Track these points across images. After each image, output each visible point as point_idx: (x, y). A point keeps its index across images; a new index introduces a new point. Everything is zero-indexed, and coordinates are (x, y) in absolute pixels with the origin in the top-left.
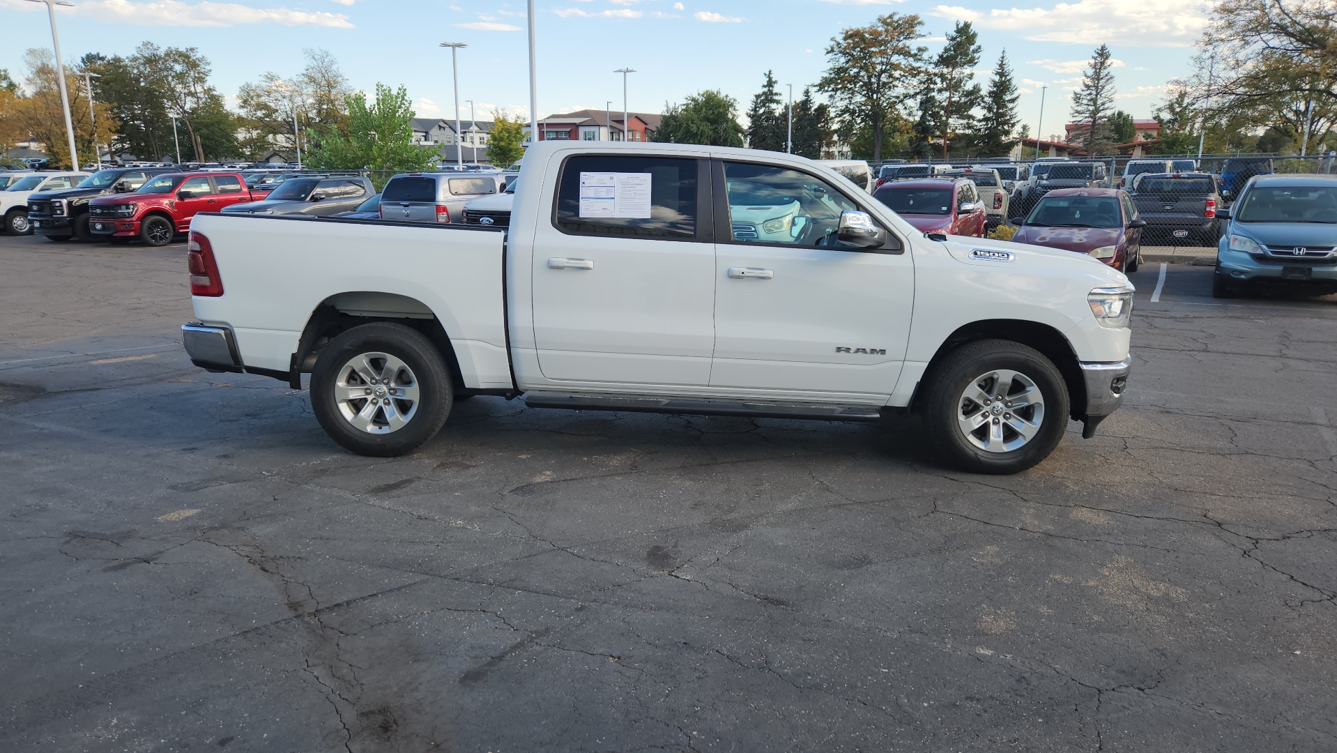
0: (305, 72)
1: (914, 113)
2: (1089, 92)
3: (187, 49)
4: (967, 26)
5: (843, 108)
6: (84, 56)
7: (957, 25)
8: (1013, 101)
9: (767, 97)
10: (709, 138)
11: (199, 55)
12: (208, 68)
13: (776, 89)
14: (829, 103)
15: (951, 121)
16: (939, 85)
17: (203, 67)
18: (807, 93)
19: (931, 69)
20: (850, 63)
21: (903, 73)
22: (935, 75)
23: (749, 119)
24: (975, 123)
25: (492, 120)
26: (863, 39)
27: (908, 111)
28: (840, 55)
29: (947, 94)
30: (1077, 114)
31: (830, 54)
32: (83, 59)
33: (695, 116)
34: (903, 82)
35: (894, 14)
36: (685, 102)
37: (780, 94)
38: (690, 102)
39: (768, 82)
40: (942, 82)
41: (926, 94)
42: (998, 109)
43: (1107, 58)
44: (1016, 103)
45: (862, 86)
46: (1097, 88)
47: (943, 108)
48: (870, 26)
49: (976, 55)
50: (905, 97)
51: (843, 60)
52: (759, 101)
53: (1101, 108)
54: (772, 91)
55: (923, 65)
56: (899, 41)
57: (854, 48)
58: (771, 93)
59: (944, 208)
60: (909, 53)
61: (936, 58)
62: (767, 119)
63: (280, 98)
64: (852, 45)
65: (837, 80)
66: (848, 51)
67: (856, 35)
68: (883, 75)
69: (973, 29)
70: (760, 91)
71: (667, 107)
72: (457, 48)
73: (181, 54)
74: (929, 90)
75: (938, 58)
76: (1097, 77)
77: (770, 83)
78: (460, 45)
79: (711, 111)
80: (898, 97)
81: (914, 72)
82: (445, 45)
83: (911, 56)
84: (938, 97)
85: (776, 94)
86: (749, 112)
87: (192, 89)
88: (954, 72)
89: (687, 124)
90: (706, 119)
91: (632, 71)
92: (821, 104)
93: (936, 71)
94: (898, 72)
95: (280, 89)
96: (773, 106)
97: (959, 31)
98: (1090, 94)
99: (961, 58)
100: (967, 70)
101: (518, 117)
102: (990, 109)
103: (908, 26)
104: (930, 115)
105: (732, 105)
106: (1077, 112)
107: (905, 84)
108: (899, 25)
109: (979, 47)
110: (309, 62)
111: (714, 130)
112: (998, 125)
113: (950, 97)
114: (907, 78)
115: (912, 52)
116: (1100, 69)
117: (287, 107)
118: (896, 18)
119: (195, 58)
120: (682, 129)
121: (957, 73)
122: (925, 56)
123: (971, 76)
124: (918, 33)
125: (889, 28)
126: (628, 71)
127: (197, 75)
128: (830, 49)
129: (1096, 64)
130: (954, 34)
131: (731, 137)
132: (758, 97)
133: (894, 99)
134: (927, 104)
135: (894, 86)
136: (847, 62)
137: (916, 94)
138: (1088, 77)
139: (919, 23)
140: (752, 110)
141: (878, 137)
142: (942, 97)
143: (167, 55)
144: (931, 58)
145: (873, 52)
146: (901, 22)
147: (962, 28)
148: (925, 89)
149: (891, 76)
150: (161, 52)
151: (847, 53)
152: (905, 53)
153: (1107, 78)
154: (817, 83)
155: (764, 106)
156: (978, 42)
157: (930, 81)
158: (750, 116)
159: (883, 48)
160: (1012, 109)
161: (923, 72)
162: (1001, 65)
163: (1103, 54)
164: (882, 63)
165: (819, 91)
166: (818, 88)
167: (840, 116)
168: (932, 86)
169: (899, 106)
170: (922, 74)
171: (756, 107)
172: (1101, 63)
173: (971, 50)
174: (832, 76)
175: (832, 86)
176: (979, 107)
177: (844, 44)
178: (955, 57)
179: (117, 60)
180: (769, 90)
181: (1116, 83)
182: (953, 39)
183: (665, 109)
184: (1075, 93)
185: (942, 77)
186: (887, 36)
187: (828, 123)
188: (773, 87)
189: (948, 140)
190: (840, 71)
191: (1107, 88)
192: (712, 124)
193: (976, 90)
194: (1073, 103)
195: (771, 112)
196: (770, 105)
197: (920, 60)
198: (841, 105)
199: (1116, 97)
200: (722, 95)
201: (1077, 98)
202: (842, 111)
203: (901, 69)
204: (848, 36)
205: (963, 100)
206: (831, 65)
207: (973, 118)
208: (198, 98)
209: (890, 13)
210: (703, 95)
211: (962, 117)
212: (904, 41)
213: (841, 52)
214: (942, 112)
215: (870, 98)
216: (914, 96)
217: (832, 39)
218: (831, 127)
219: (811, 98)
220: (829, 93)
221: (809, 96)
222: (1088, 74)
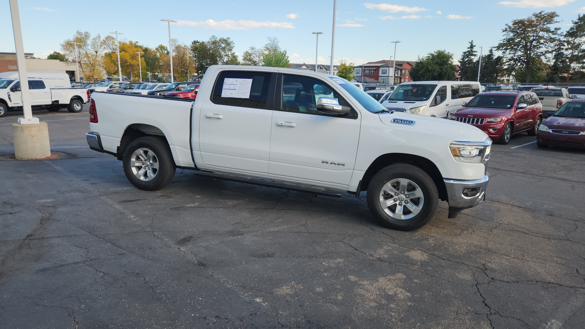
0: (265, 46)
1: (551, 60)
3: (227, 38)
5: (510, 58)
6: (193, 41)
7: (579, 16)
9: (470, 53)
10: (438, 72)
11: (231, 41)
12: (233, 45)
13: (474, 49)
14: (502, 56)
15: (572, 65)
16: (566, 47)
17: (232, 45)
18: (491, 51)
19: (562, 38)
20: (516, 36)
21: (545, 41)
22: (564, 41)
25: (340, 65)
26: (524, 24)
27: (547, 59)
28: (510, 32)
29: (571, 51)
31: (505, 32)
32: (192, 43)
33: (432, 62)
34: (545, 45)
35: (542, 11)
36: (427, 56)
37: (477, 52)
38: (430, 56)
39: (470, 46)
40: (568, 45)
41: (558, 51)
45: (521, 47)
47: (568, 58)
48: (528, 18)
50: (546, 53)
51: (511, 35)
52: (465, 55)
54: (472, 50)
55: (557, 36)
56: (544, 25)
57: (518, 29)
58: (472, 51)
59: (509, 106)
61: (565, 33)
62: (469, 63)
63: (255, 56)
64: (517, 27)
65: (508, 44)
67: (520, 23)
68: (534, 42)
70: (466, 50)
71: (419, 58)
72: (319, 34)
73: (224, 40)
74: (560, 49)
75: (566, 33)
77: (472, 47)
78: (320, 33)
79: (440, 60)
80: (541, 53)
81: (552, 40)
82: (314, 33)
83: (550, 32)
84: (566, 53)
85: (474, 52)
86: (460, 60)
87: (227, 53)
88: (575, 40)
89: (427, 66)
90: (437, 63)
91: (399, 42)
92: (499, 56)
93: (565, 39)
95: (255, 53)
96: (472, 57)
97: (580, 19)
99: (580, 33)
101: (351, 63)
103: (550, 17)
104: (560, 62)
105: (451, 57)
107: (546, 46)
108: (545, 17)
110: (269, 42)
111: (441, 68)
113: (572, 53)
114: (548, 43)
115: (551, 30)
117: (257, 60)
118: (543, 13)
119: (229, 41)
120: (424, 68)
121: (577, 41)
122: (559, 32)
124: (555, 21)
125: (539, 18)
126: (397, 42)
127: (229, 48)
128: (504, 29)
130: (577, 21)
131: (449, 72)
132: (465, 53)
133: (539, 54)
134: (559, 56)
135: (540, 47)
136: (514, 36)
137: (553, 51)
139: (556, 16)
140: (462, 59)
141: (529, 72)
143: (220, 40)
144: (562, 33)
145: (528, 30)
146: (546, 15)
147: (582, 18)
148: (558, 48)
149: (538, 42)
150: (218, 40)
151: (514, 31)
152: (548, 31)
154: (496, 46)
155: (468, 57)
157: (561, 44)
158: (460, 62)
159: (534, 29)
161: (557, 40)
164: (534, 36)
165: (497, 50)
166: (497, 48)
167: (508, 62)
168: (562, 47)
169: (543, 57)
171: (463, 58)
174: (505, 42)
175: (505, 47)
177: (513, 27)
178: (576, 32)
179: (203, 43)
180: (471, 50)
182: (576, 23)
183: (418, 59)
185: (569, 43)
186: (536, 23)
187: (502, 66)
188: (473, 48)
189: (570, 74)
190: (509, 40)
192: (440, 66)
195: (471, 60)
196: (471, 57)
197: (555, 34)
198: (509, 56)
200: (446, 52)
202: (509, 59)
203: (544, 39)
204: (515, 23)
205: (580, 54)
206: (505, 37)
208: (229, 57)
209: (540, 11)
210: (436, 53)
211: (580, 63)
212: (547, 25)
213: (510, 31)
214: (567, 60)
215: (526, 53)
216: (551, 52)
217: (506, 25)
218: (503, 67)
219: (493, 53)
220: (503, 51)
221: (492, 53)
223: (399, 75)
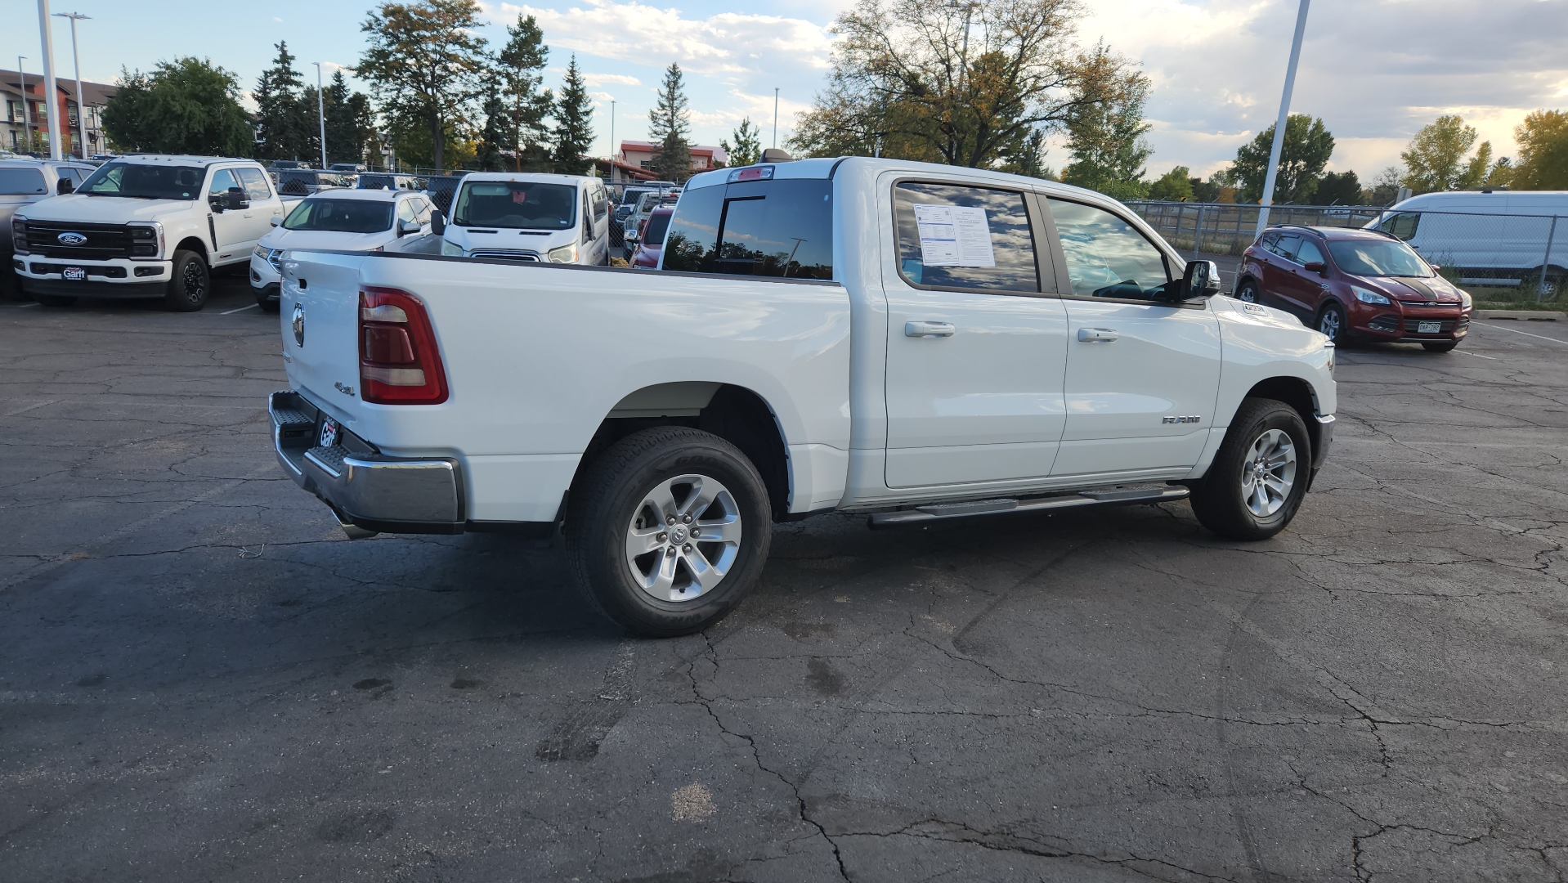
1: (478, 115)
2: (664, 112)
4: (531, 21)
5: (389, 101)
7: (521, 20)
8: (587, 113)
9: (283, 75)
10: (202, 124)
13: (294, 67)
14: (370, 94)
15: (521, 130)
16: (505, 87)
18: (338, 76)
19: (494, 65)
20: (394, 47)
21: (460, 67)
22: (499, 73)
23: (257, 102)
24: (549, 134)
26: (407, 16)
27: (471, 113)
28: (381, 34)
29: (514, 98)
30: (654, 135)
31: (367, 32)
33: (176, 90)
34: (461, 77)
36: (154, 69)
37: (301, 75)
38: (163, 70)
39: (281, 56)
40: (508, 83)
41: (490, 96)
42: (572, 121)
43: (679, 77)
44: (590, 116)
45: (410, 77)
46: (671, 107)
47: (511, 114)
48: (416, 4)
49: (544, 57)
50: (465, 96)
51: (384, 41)
52: (270, 80)
53: (678, 131)
54: (288, 68)
55: (484, 60)
56: (454, 28)
57: (397, 28)
58: (288, 72)
60: (467, 43)
61: (498, 54)
62: (285, 105)
64: (394, 24)
65: (378, 66)
66: (390, 30)
67: (398, 12)
68: (437, 68)
69: (538, 24)
70: (272, 67)
71: (125, 74)
74: (493, 90)
75: (502, 54)
76: (671, 98)
77: (285, 58)
79: (201, 87)
80: (456, 95)
81: (474, 67)
83: (470, 47)
84: (504, 100)
85: (295, 74)
86: (256, 93)
88: (520, 74)
89: (165, 100)
90: (194, 96)
92: (358, 94)
93: (500, 68)
94: (456, 65)
96: (292, 89)
97: (522, 25)
98: (666, 114)
99: (527, 58)
100: (534, 73)
102: (564, 121)
103: (463, 11)
104: (498, 121)
105: (229, 81)
106: (655, 133)
107: (464, 81)
108: (453, 8)
109: (546, 48)
111: (208, 112)
112: (573, 140)
113: (518, 103)
114: (465, 73)
115: (471, 43)
116: (674, 88)
121: (523, 74)
122: (486, 49)
123: (540, 80)
124: (475, 21)
125: (441, 9)
126: (76, 16)
128: (366, 25)
129: (669, 82)
130: (518, 29)
131: (235, 125)
132: (267, 74)
133: (452, 97)
134: (492, 107)
135: (452, 81)
136: (390, 45)
137: (479, 94)
138: (662, 96)
139: (476, 9)
140: (261, 91)
141: (438, 142)
142: (509, 101)
144: (492, 52)
145: (422, 36)
146: (454, 5)
147: (527, 24)
148: (488, 89)
149: (445, 68)
151: (390, 33)
152: (462, 42)
153: (681, 99)
154: (354, 67)
155: (278, 87)
156: (545, 41)
157: (493, 80)
158: (256, 99)
159: (434, 33)
160: (586, 123)
161: (484, 68)
162: (572, 72)
163: (675, 73)
164: (434, 51)
165: (357, 76)
166: (355, 72)
167: (385, 110)
168: (496, 87)
169: (459, 107)
170: (485, 71)
171: (265, 88)
172: (674, 82)
173: (537, 49)
174: (373, 59)
175: (374, 72)
176: (551, 117)
177: (384, 21)
178: (519, 55)
180: (284, 67)
181: (689, 103)
182: (516, 34)
183: (123, 76)
184: (651, 111)
185: (508, 75)
186: (438, 19)
187: (368, 118)
188: (289, 64)
189: (520, 152)
190: (381, 54)
191: (682, 110)
192: (204, 104)
193: (548, 96)
194: (650, 123)
195: (290, 97)
196: (289, 87)
197: (480, 53)
198: (386, 97)
199: (690, 120)
200: (214, 66)
201: (654, 118)
202: (387, 104)
203: (458, 62)
204: (389, 12)
205: (533, 106)
206: (370, 46)
207: (546, 129)
210: (183, 63)
211: (534, 126)
212: (461, 29)
213: (381, 31)
214: (510, 119)
215: (422, 92)
216: (476, 95)
217: (369, 13)
218: (372, 124)
219: (345, 84)
220: (372, 81)
221: (340, 81)
222: (663, 93)
223: (28, 120)
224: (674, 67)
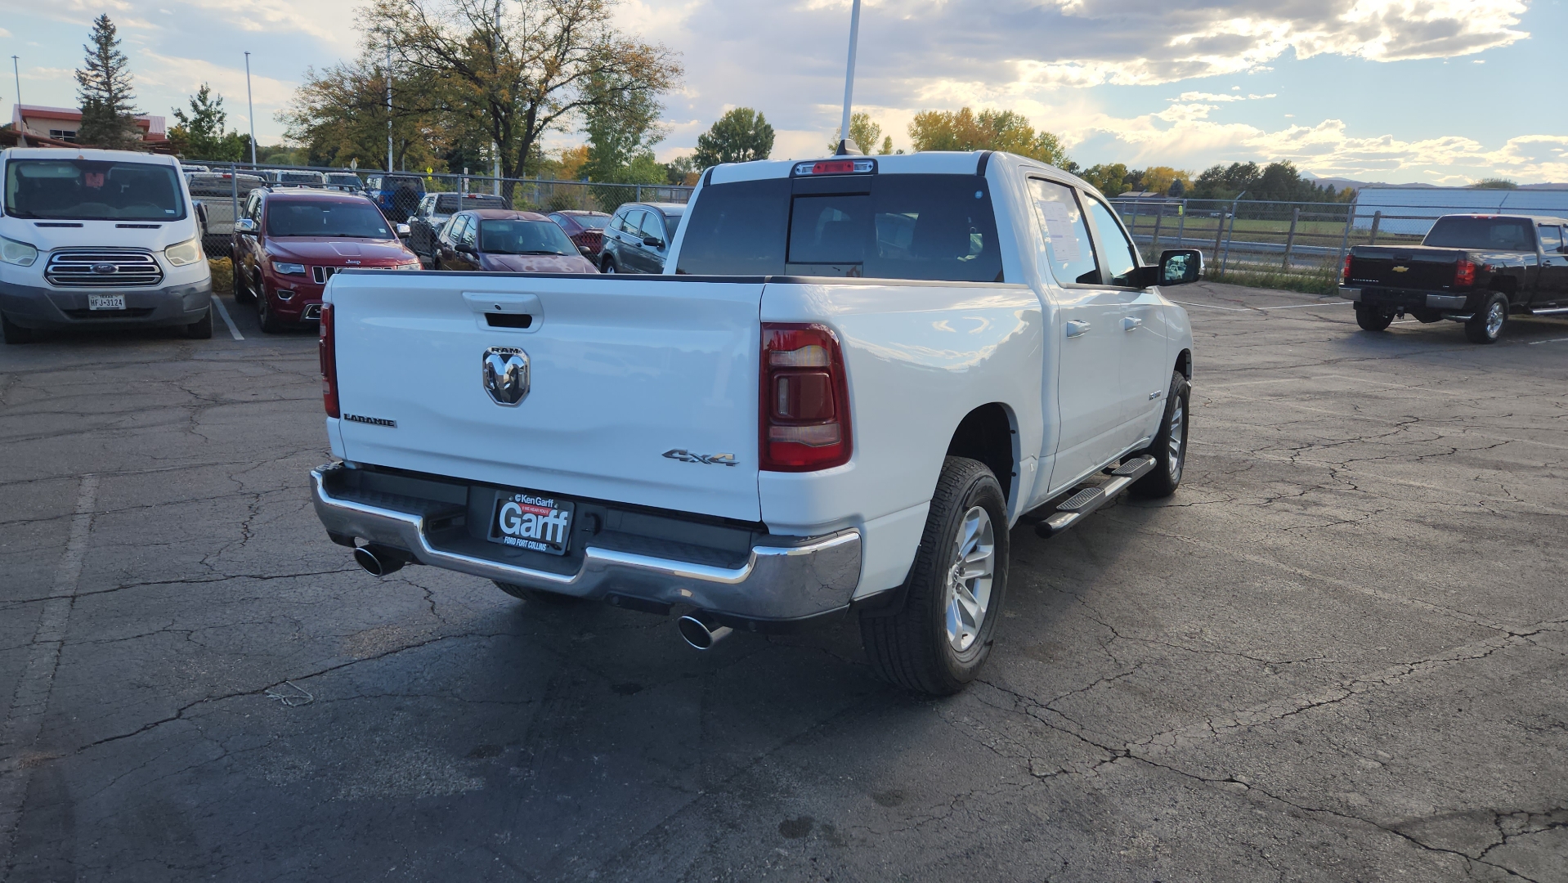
2: (95, 73)
43: (113, 31)
46: (106, 67)
53: (119, 96)
76: (104, 56)
98: (98, 76)
116: (106, 45)
129: (98, 37)
138: (91, 53)
153: (117, 58)
163: (105, 26)
172: (105, 37)
181: (130, 64)
184: (78, 71)
191: (122, 70)
194: (79, 85)
201: (83, 80)
222: (91, 50)
224: (104, 19)
